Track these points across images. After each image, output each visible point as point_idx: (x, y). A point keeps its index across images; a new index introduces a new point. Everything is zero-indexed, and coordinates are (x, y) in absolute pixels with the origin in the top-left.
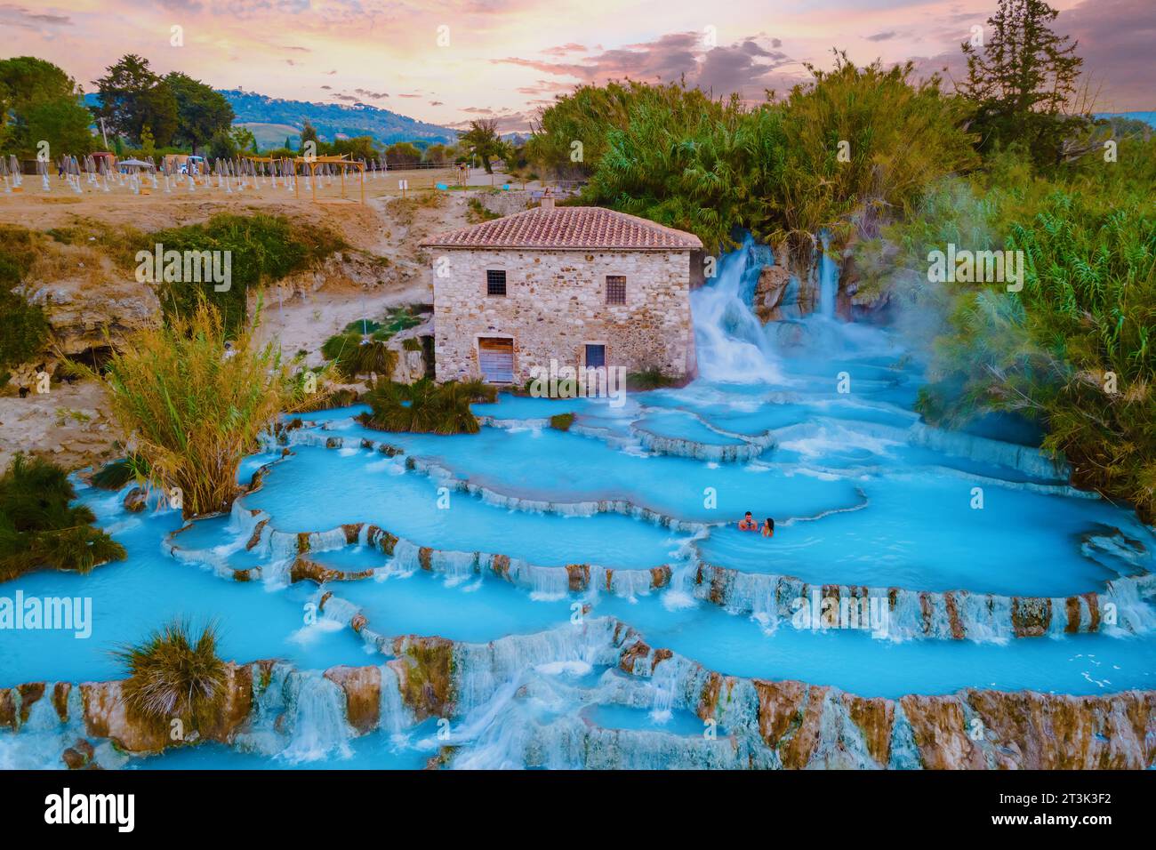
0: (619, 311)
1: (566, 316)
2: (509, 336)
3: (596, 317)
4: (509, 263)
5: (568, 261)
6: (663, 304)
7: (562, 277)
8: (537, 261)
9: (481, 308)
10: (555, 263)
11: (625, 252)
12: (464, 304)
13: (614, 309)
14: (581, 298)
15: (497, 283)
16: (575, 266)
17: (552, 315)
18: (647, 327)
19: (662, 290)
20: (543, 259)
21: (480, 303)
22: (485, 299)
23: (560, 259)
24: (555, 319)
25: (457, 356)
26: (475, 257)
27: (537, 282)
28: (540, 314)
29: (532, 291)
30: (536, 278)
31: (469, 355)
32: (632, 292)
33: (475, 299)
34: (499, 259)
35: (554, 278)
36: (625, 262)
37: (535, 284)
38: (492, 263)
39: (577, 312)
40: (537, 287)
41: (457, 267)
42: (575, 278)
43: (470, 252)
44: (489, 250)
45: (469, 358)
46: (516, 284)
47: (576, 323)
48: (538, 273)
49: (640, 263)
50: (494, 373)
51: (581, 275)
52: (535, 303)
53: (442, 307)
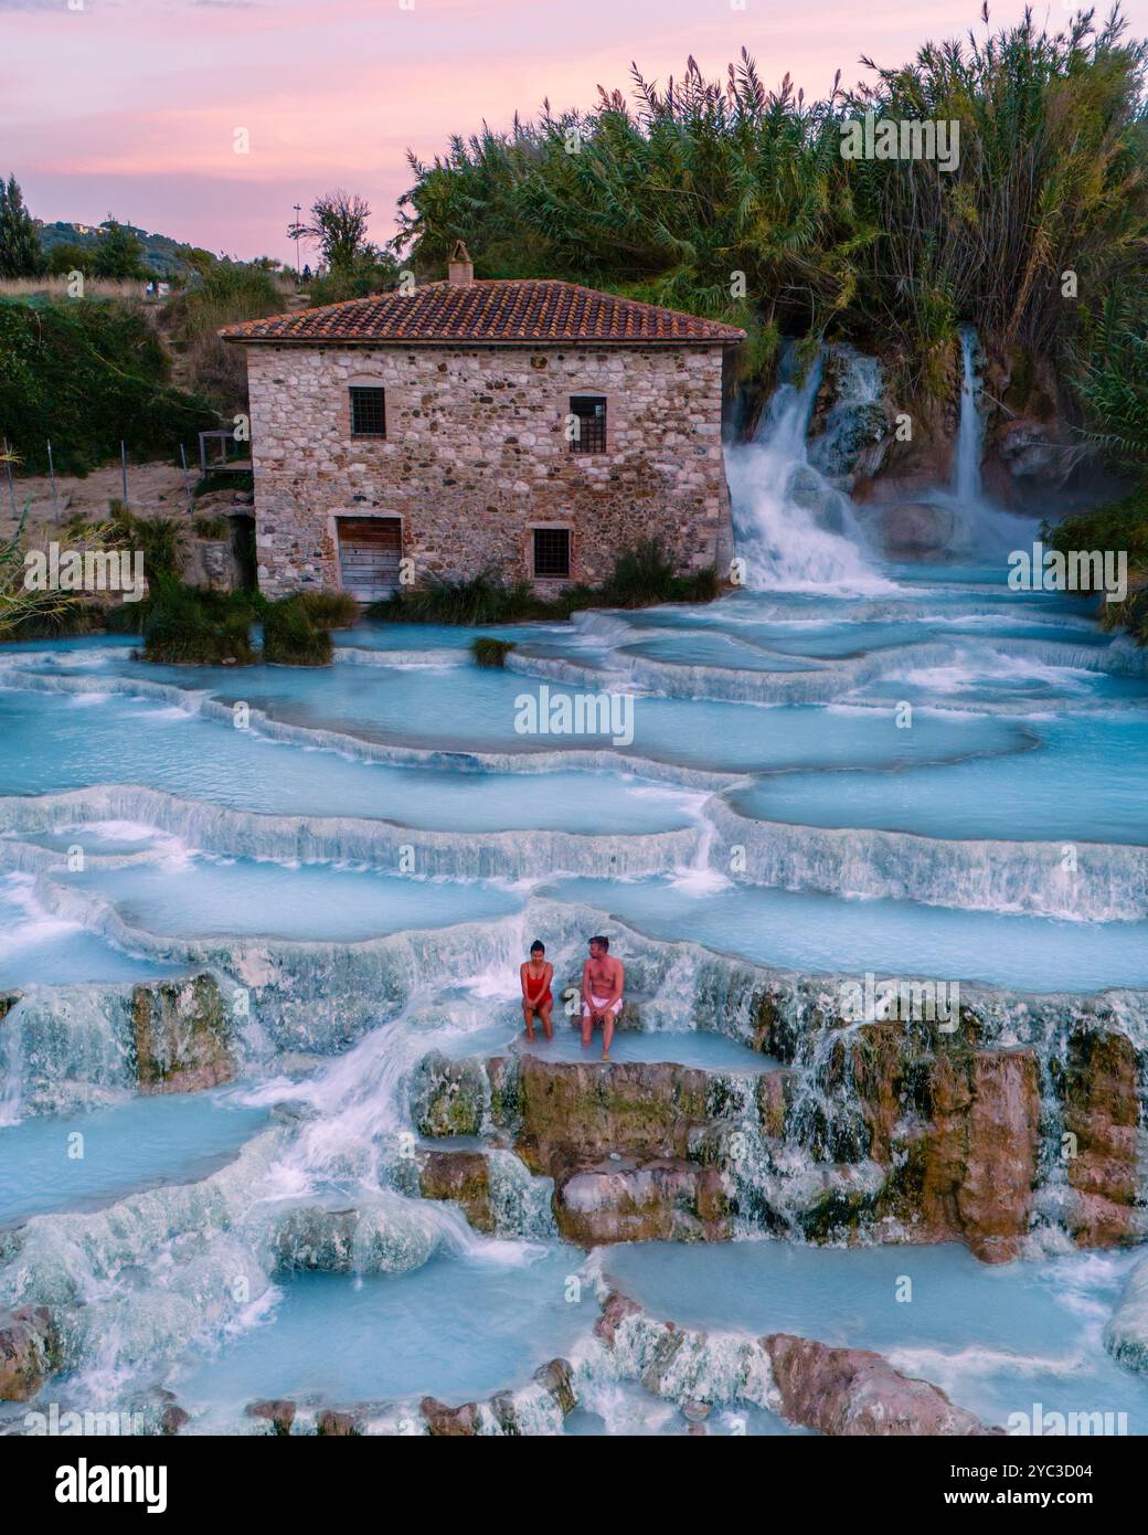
0: (594, 464)
1: (497, 474)
2: (394, 514)
3: (551, 476)
4: (390, 372)
5: (498, 368)
6: (673, 449)
7: (489, 400)
8: (442, 368)
9: (340, 460)
10: (475, 373)
11: (603, 350)
12: (308, 453)
13: (584, 462)
14: (528, 440)
15: (368, 412)
16: (512, 379)
17: (472, 474)
18: (645, 494)
19: (671, 424)
20: (454, 365)
21: (337, 450)
22: (347, 444)
23: (483, 366)
24: (478, 481)
25: (297, 552)
26: (327, 363)
27: (442, 409)
28: (449, 471)
29: (434, 427)
30: (440, 401)
31: (319, 550)
32: (618, 429)
33: (328, 443)
34: (370, 365)
35: (473, 401)
36: (604, 368)
37: (439, 414)
38: (358, 374)
39: (517, 467)
40: (442, 420)
41: (293, 381)
42: (512, 401)
43: (317, 352)
44: (352, 347)
45: (320, 555)
46: (404, 415)
47: (516, 488)
48: (444, 393)
49: (631, 372)
50: (367, 587)
51: (524, 395)
52: (440, 450)
53: (266, 459)
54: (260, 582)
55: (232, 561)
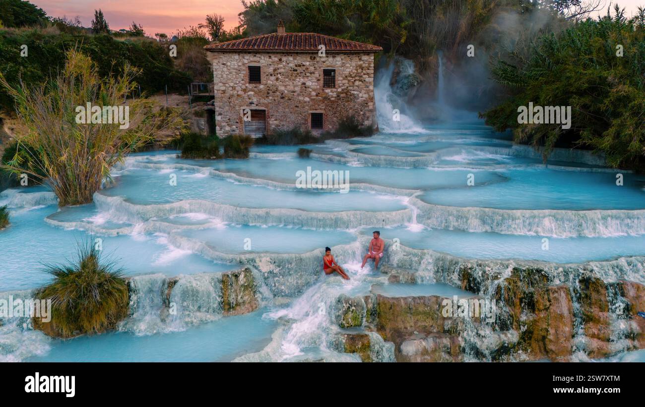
0: (331, 91)
1: (299, 95)
2: (263, 108)
3: (317, 95)
4: (262, 61)
5: (299, 60)
6: (358, 86)
7: (296, 70)
8: (280, 60)
9: (245, 91)
10: (291, 62)
11: (335, 53)
12: (234, 88)
13: (328, 91)
14: (309, 83)
15: (255, 75)
16: (304, 63)
17: (290, 95)
18: (348, 101)
19: (357, 78)
20: (284, 59)
21: (244, 87)
22: (247, 85)
23: (294, 59)
24: (292, 97)
25: (230, 122)
26: (241, 58)
27: (280, 73)
28: (282, 94)
29: (277, 79)
30: (279, 71)
31: (237, 121)
32: (339, 80)
33: (241, 85)
34: (256, 59)
35: (291, 71)
36: (335, 60)
37: (279, 75)
38: (252, 62)
39: (305, 93)
40: (280, 77)
41: (229, 64)
42: (304, 71)
43: (237, 54)
44: (249, 53)
45: (238, 122)
46: (267, 75)
47: (305, 100)
48: (281, 68)
49: (344, 61)
50: (254, 133)
51: (308, 69)
52: (279, 87)
53: (219, 90)
54: (217, 132)
55: (207, 125)
